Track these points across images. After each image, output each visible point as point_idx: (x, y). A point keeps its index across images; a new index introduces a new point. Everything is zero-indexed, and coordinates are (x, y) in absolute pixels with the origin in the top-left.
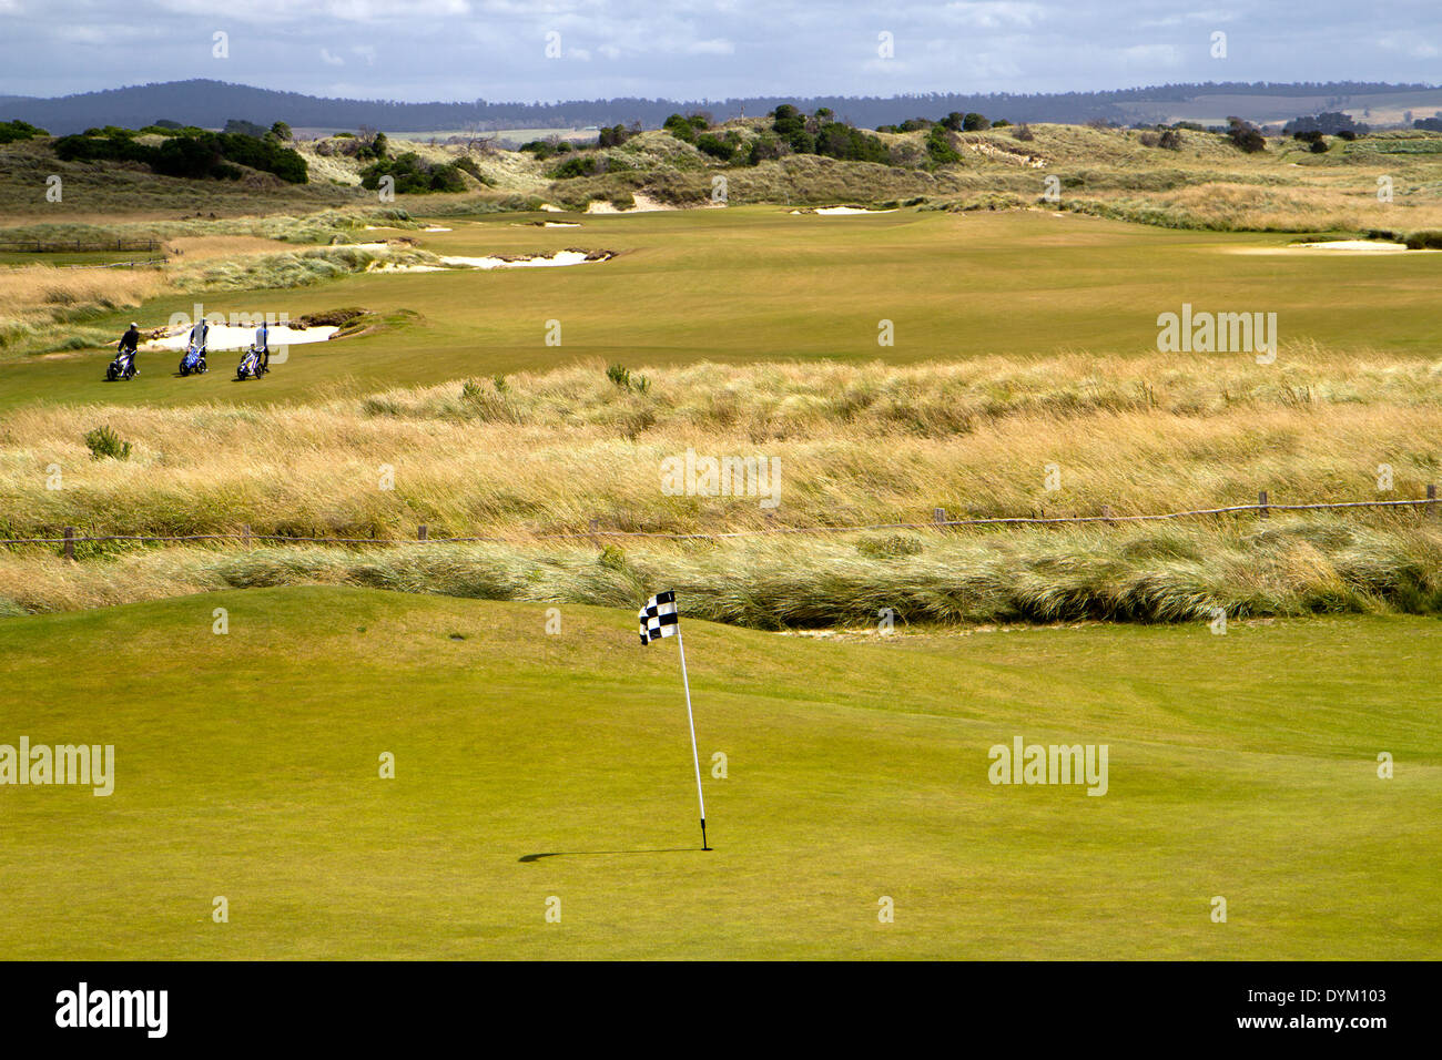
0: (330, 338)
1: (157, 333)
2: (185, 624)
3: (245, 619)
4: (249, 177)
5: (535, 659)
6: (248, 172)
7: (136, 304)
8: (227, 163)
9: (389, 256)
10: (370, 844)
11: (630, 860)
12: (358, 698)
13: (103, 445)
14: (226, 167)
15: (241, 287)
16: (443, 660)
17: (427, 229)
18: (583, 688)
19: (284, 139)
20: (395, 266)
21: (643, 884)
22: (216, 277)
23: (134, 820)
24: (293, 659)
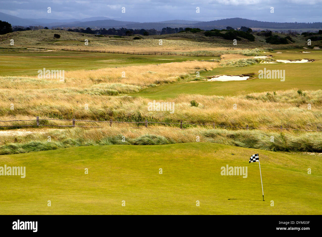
0: (247, 79)
1: (214, 77)
2: (184, 148)
3: (195, 148)
4: (243, 40)
5: (247, 160)
6: (242, 39)
7: (211, 70)
8: (238, 37)
9: (265, 60)
10: (204, 194)
11: (249, 201)
12: (212, 165)
13: (194, 104)
14: (238, 38)
15: (233, 66)
16: (229, 159)
17: (277, 53)
18: (254, 166)
19: (251, 32)
20: (266, 62)
21: (249, 207)
22: (229, 64)
23: (166, 186)
24: (202, 156)
